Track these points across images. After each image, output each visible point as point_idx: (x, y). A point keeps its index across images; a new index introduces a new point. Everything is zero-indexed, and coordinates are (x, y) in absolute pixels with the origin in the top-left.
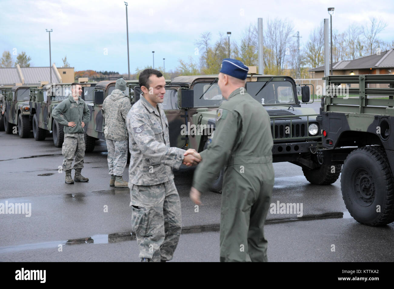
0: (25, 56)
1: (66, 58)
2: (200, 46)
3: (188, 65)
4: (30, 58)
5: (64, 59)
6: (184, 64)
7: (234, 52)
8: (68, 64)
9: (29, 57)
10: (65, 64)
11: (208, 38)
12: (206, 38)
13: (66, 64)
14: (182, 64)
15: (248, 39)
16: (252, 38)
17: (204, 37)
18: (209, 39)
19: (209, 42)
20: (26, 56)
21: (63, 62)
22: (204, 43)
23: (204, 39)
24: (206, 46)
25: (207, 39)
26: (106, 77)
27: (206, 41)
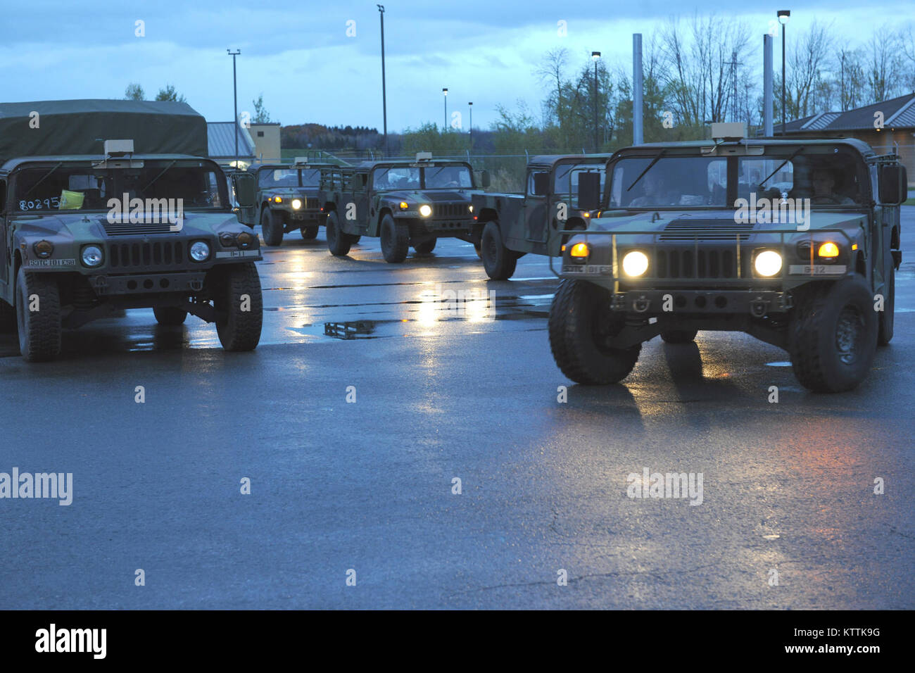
0: (172, 97)
1: (260, 101)
2: (544, 77)
3: (517, 119)
4: (184, 99)
5: (257, 101)
6: (508, 115)
7: (620, 88)
8: (266, 112)
9: (182, 96)
10: (258, 111)
11: (560, 60)
12: (557, 61)
13: (260, 112)
14: (504, 116)
15: (650, 60)
16: (659, 59)
17: (554, 59)
18: (563, 62)
19: (562, 68)
20: (175, 96)
21: (254, 108)
22: (552, 72)
23: (552, 62)
24: (558, 77)
25: (559, 63)
26: (347, 139)
27: (556, 67)
